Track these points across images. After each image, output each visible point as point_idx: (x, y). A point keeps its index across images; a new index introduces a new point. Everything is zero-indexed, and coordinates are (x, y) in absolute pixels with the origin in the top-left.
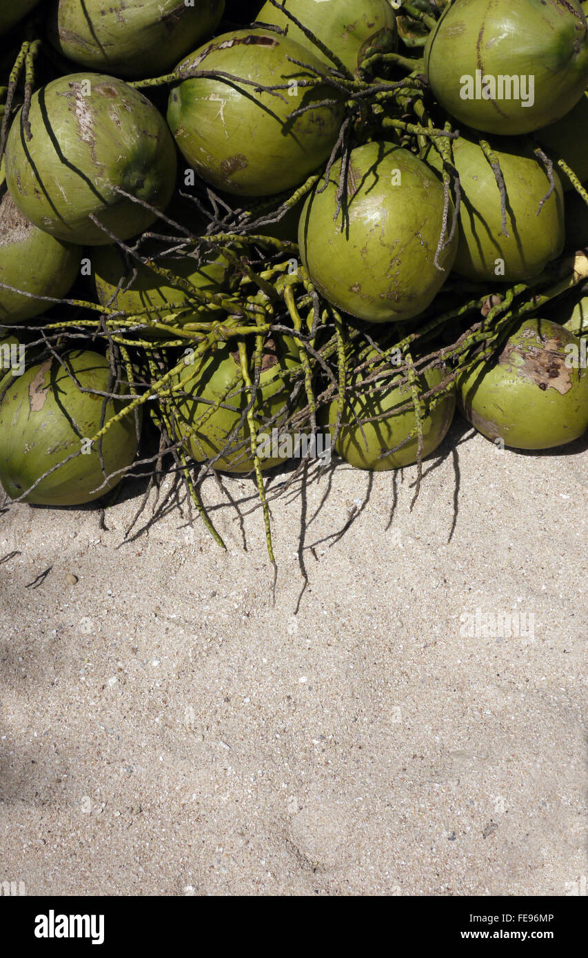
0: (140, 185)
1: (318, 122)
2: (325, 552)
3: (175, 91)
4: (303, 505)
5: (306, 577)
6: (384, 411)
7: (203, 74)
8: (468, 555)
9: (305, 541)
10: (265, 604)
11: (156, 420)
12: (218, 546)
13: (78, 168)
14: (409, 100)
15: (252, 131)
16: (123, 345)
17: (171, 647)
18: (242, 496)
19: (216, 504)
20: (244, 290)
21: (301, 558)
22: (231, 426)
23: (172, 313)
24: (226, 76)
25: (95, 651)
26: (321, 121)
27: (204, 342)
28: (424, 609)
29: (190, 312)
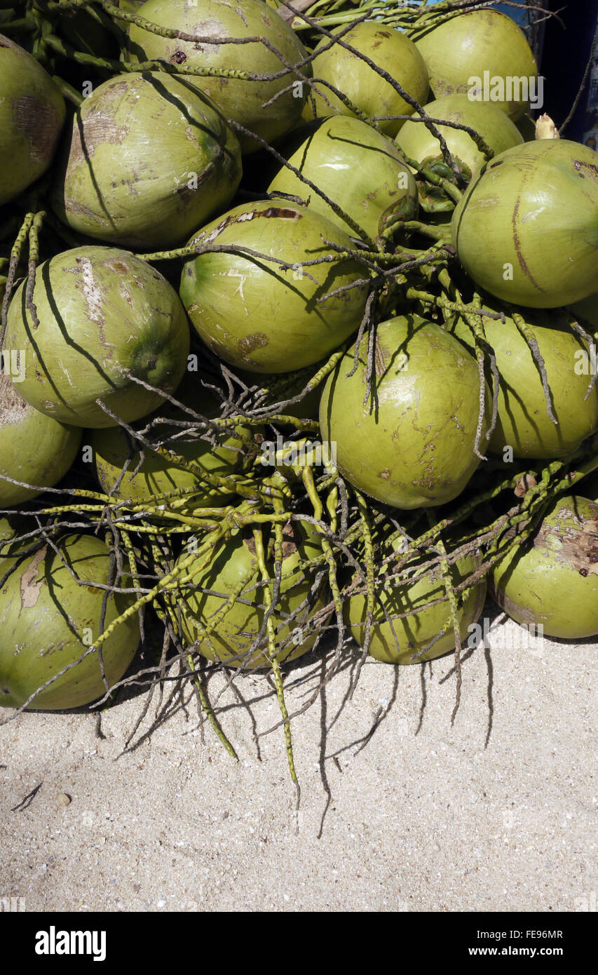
0: (152, 366)
1: (344, 298)
2: (349, 762)
3: (190, 265)
4: (322, 706)
5: (329, 792)
6: (412, 601)
7: (221, 249)
8: (508, 762)
9: (327, 749)
10: (284, 827)
11: (160, 612)
12: (228, 756)
13: (85, 349)
14: (434, 269)
15: (274, 308)
16: (124, 530)
17: (178, 882)
18: (254, 695)
19: (225, 705)
20: (258, 470)
21: (323, 769)
22: (245, 621)
23: (181, 498)
24: (247, 252)
25: (92, 890)
26: (347, 297)
27: (217, 530)
28: (463, 829)
29: (202, 496)
